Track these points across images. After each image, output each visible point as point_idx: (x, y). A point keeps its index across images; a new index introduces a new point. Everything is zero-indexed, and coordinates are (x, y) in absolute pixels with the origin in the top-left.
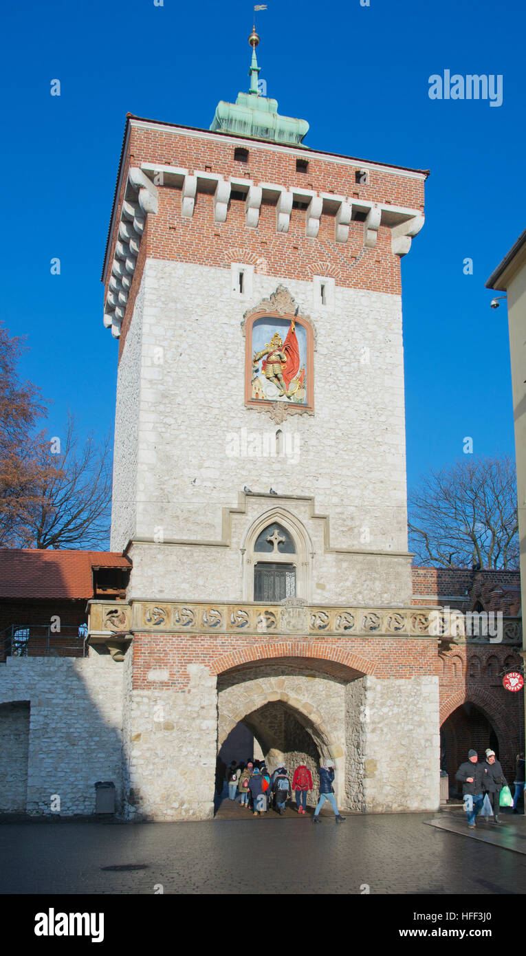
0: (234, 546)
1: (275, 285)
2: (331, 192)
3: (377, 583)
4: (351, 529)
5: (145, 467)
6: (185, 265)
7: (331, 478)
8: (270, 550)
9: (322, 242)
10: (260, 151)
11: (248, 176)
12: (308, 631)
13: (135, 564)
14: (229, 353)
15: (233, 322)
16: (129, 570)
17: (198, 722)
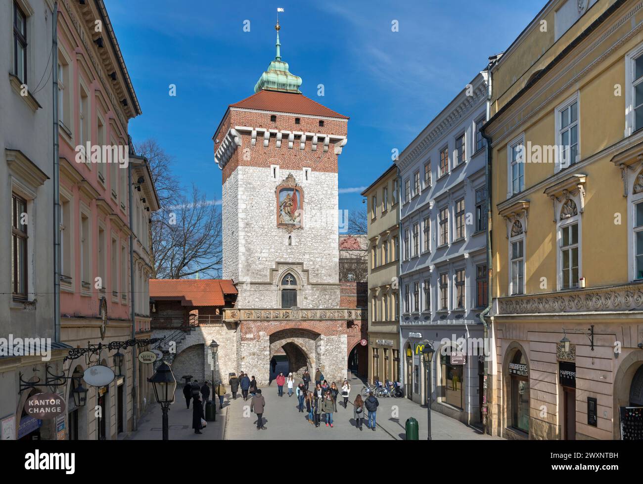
0: (274, 283)
1: (288, 173)
2: (310, 132)
3: (327, 296)
4: (317, 275)
5: (241, 254)
6: (253, 168)
7: (310, 255)
8: (288, 284)
9: (306, 152)
10: (281, 116)
11: (276, 128)
12: (300, 318)
13: (239, 292)
14: (271, 205)
15: (272, 191)
16: (237, 294)
17: (263, 352)
